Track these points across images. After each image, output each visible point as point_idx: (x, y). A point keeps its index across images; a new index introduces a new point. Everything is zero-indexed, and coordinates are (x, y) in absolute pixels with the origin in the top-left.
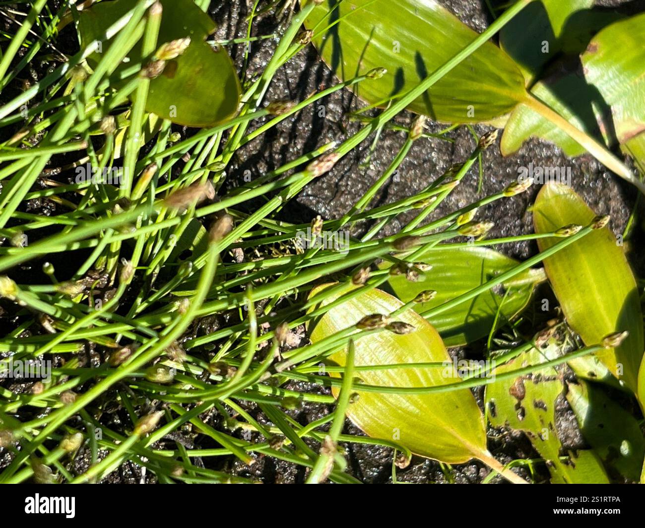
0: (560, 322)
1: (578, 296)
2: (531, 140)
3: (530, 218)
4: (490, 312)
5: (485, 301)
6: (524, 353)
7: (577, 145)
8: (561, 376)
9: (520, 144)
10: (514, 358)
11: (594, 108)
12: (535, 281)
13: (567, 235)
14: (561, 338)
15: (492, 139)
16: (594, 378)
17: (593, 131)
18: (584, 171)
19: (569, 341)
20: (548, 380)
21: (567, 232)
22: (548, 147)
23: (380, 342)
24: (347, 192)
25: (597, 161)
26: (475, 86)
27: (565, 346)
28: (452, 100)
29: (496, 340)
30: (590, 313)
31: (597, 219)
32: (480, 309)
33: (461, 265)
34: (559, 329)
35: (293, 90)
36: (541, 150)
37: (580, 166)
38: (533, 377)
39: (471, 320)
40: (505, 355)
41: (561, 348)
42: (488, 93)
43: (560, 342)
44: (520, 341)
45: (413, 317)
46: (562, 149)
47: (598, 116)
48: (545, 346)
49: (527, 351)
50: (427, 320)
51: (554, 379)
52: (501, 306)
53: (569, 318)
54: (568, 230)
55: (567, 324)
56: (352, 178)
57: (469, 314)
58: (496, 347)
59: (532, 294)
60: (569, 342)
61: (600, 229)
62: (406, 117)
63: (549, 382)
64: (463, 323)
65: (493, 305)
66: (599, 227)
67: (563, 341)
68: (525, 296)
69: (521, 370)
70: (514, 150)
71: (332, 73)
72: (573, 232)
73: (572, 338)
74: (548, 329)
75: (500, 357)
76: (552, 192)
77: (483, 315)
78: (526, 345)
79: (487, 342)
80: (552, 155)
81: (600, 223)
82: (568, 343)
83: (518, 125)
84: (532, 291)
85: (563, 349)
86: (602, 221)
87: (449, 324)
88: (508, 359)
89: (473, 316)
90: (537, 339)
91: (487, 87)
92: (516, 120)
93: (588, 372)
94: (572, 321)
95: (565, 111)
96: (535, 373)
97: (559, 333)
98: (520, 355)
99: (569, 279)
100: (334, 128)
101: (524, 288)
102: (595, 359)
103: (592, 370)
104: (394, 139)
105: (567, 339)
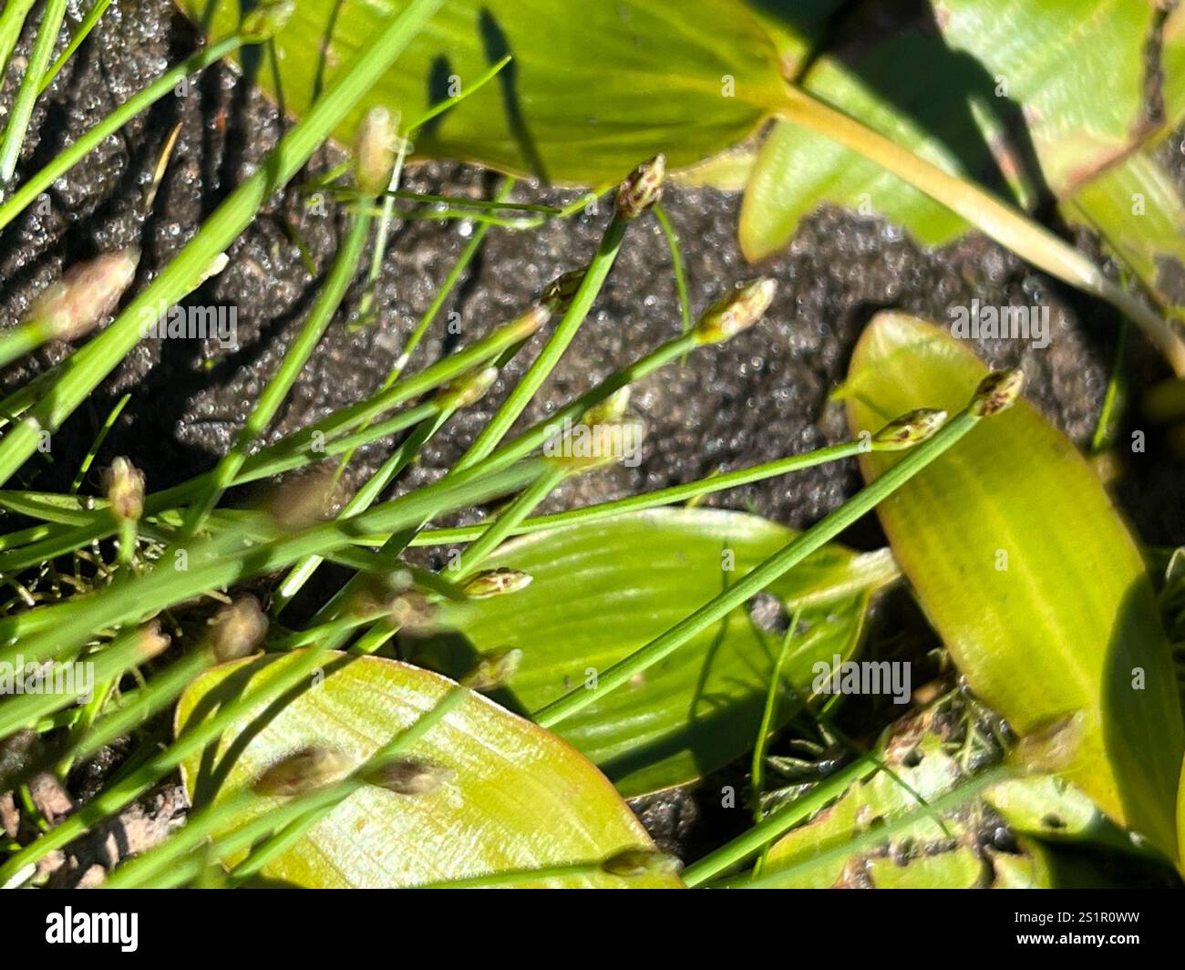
0: (947, 691)
1: (990, 614)
2: (823, 213)
3: (838, 419)
4: (755, 682)
5: (740, 654)
6: (856, 787)
7: (945, 213)
8: (972, 837)
9: (793, 227)
10: (830, 804)
11: (978, 113)
12: (870, 585)
13: (908, 443)
14: (955, 735)
15: (651, 186)
16: (1060, 830)
17: (984, 174)
18: (971, 280)
19: (978, 738)
20: (936, 851)
21: (906, 435)
22: (869, 227)
23: (425, 810)
24: (321, 400)
25: (1003, 251)
26: (647, 82)
27: (969, 756)
28: (587, 124)
29: (775, 761)
30: (1029, 656)
31: (988, 384)
32: (727, 679)
33: (664, 564)
34: (946, 708)
35: (137, 136)
36: (851, 235)
37: (958, 268)
38: (893, 849)
39: (705, 710)
40: (806, 796)
41: (959, 760)
42: (683, 97)
43: (956, 745)
44: (840, 757)
45: (507, 728)
46: (904, 228)
47: (991, 133)
48: (913, 761)
49: (866, 780)
50: (555, 730)
51: (953, 847)
52: (780, 663)
53: (973, 675)
54: (908, 428)
55: (970, 694)
56: (331, 360)
57: (700, 696)
58: (775, 779)
59: (866, 622)
60: (982, 742)
61: (999, 411)
62: (469, 183)
63: (940, 856)
64: (680, 724)
65: (762, 663)
66: (995, 408)
67: (961, 739)
68: (846, 630)
69: (855, 834)
70: (779, 243)
71: (245, 83)
72: (924, 433)
73: (985, 730)
74: (917, 713)
75: (792, 806)
76: (891, 343)
77: (738, 693)
78: (857, 766)
79: (749, 769)
80: (880, 248)
81: (998, 396)
82: (977, 747)
83: (778, 178)
84: (864, 612)
85: (964, 764)
86: (1002, 389)
87: (643, 729)
88: (813, 807)
89: (711, 699)
90: (888, 745)
91: (681, 80)
92: (774, 165)
93: (1042, 815)
94: (982, 682)
95: (903, 128)
96: (897, 839)
97: (949, 721)
98: (846, 792)
99: (962, 570)
100: (266, 230)
101: (842, 609)
102: (1055, 780)
103: (1052, 810)
104: (440, 245)
105: (973, 734)
